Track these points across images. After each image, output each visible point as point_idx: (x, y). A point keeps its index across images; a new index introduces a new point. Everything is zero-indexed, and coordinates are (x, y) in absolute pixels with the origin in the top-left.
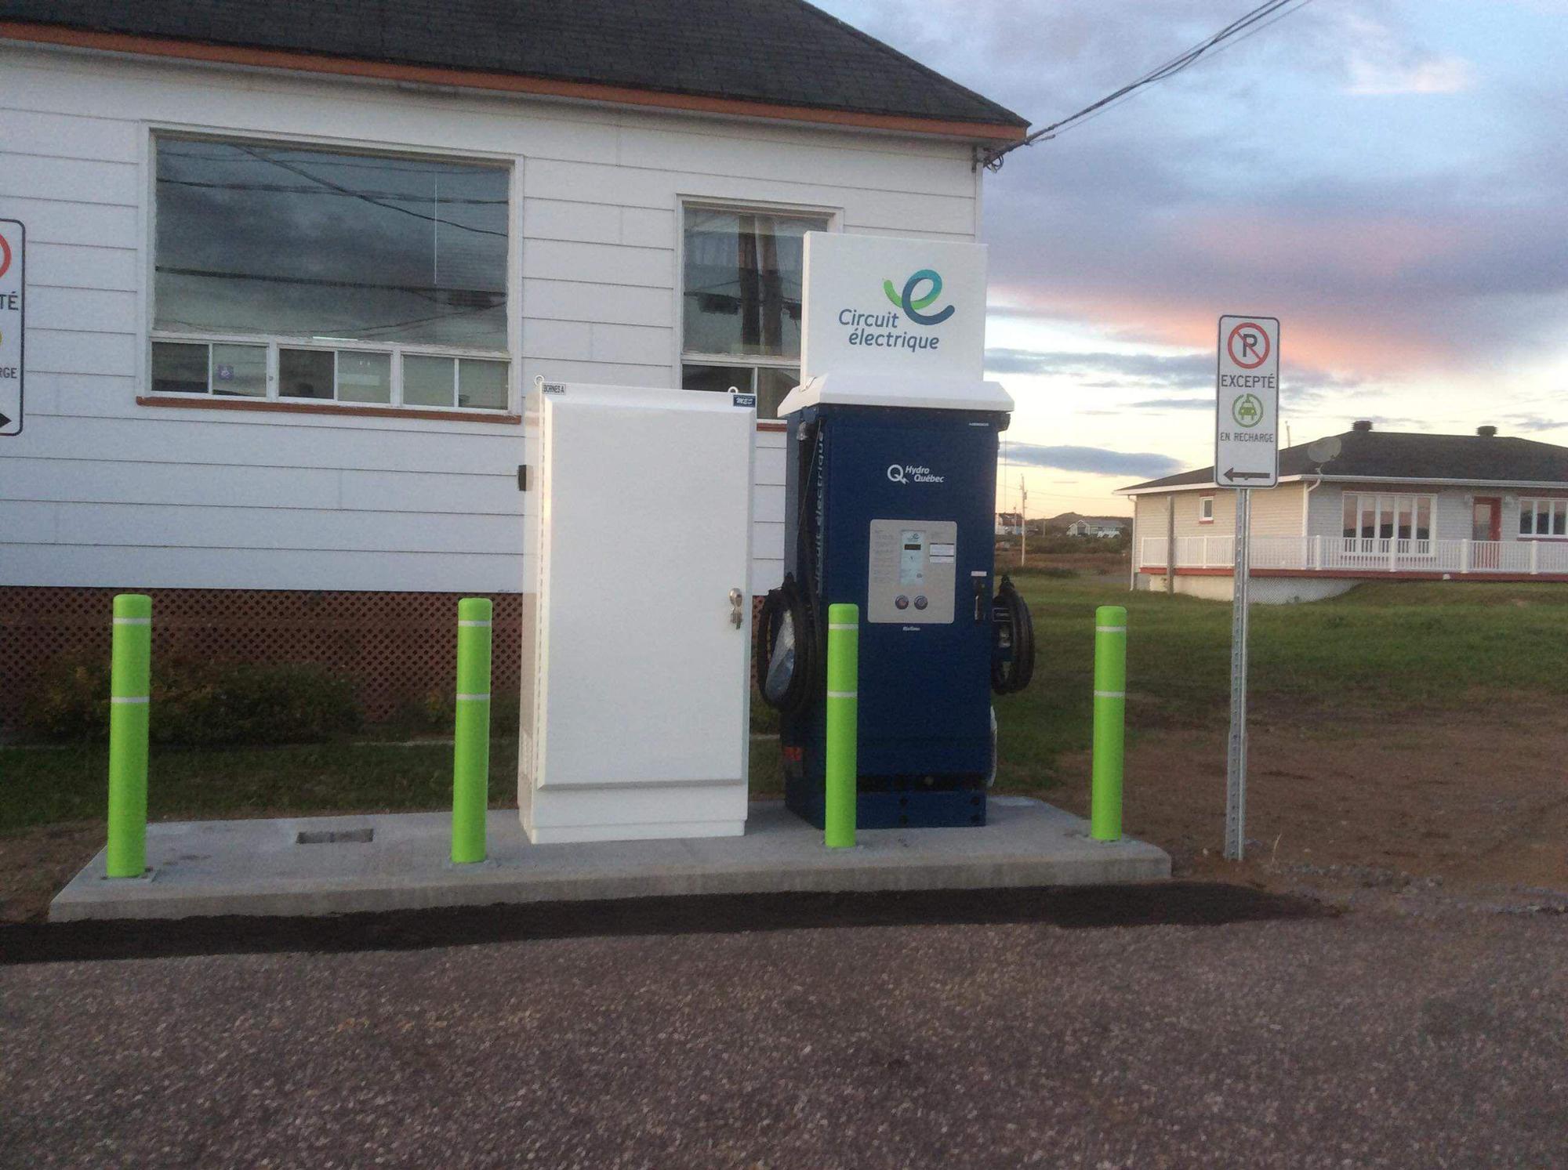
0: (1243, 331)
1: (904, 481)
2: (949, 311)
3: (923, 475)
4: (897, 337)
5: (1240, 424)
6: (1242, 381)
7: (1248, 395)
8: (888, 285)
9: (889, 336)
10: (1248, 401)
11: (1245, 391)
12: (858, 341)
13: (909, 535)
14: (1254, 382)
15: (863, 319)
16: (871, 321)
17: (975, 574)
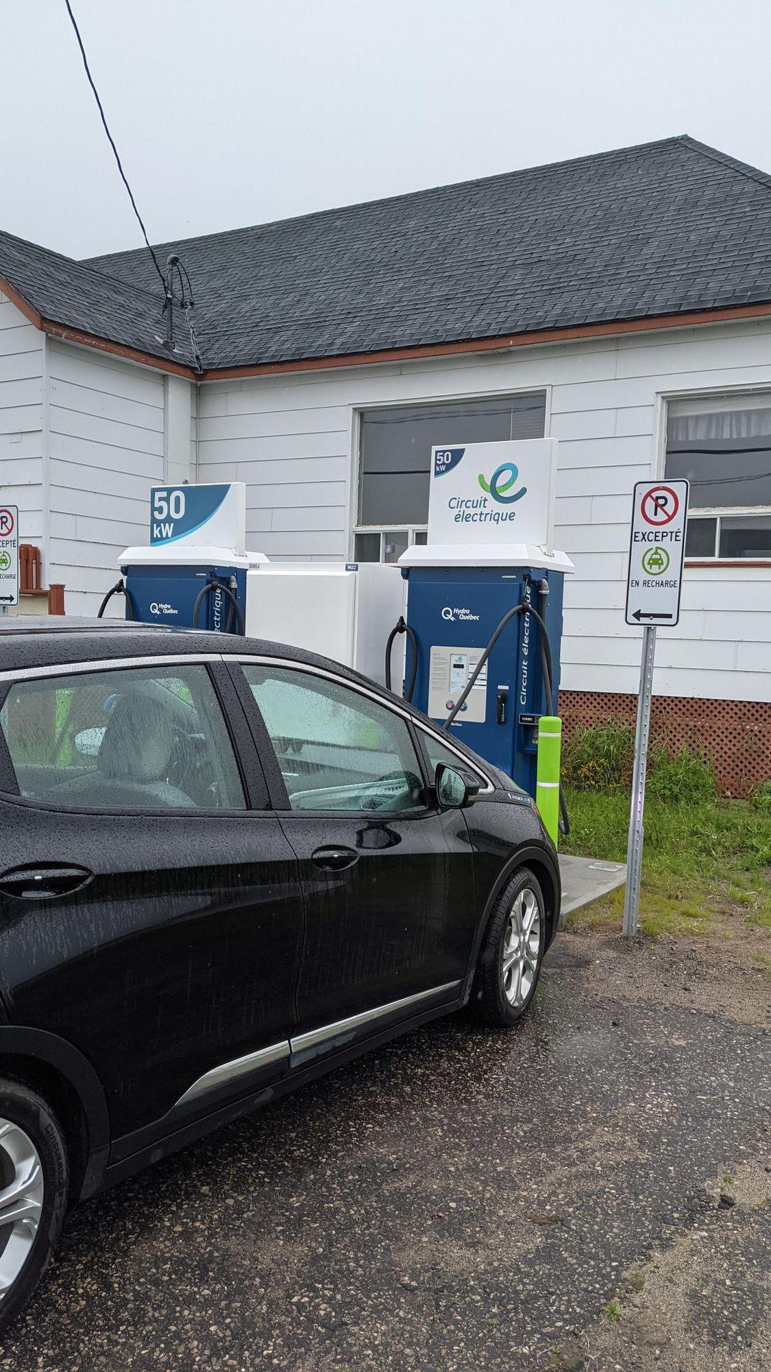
0: (654, 495)
1: (453, 619)
2: (524, 491)
3: (465, 614)
4: (486, 514)
5: (649, 573)
6: (652, 537)
7: (657, 548)
8: (481, 477)
9: (481, 514)
10: (656, 553)
11: (654, 545)
12: (460, 519)
13: (457, 658)
14: (663, 536)
15: (464, 503)
16: (469, 504)
17: (500, 687)
